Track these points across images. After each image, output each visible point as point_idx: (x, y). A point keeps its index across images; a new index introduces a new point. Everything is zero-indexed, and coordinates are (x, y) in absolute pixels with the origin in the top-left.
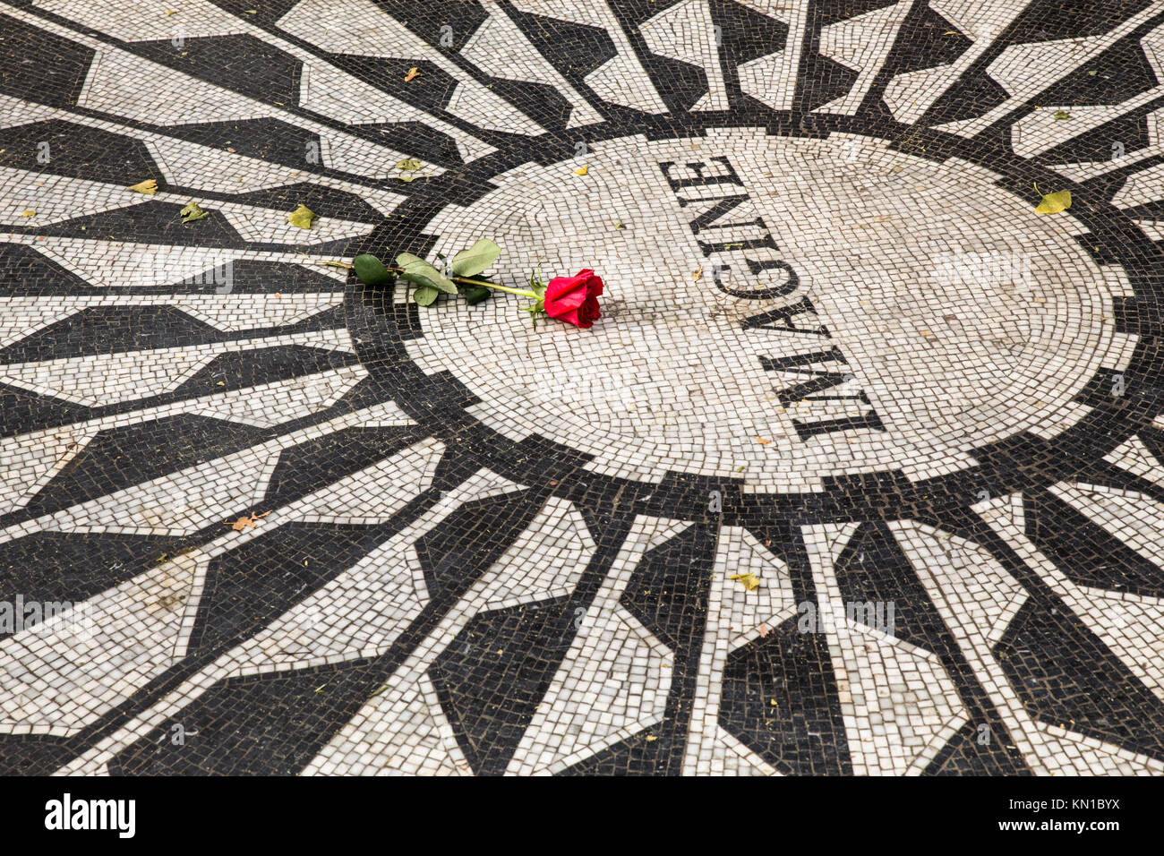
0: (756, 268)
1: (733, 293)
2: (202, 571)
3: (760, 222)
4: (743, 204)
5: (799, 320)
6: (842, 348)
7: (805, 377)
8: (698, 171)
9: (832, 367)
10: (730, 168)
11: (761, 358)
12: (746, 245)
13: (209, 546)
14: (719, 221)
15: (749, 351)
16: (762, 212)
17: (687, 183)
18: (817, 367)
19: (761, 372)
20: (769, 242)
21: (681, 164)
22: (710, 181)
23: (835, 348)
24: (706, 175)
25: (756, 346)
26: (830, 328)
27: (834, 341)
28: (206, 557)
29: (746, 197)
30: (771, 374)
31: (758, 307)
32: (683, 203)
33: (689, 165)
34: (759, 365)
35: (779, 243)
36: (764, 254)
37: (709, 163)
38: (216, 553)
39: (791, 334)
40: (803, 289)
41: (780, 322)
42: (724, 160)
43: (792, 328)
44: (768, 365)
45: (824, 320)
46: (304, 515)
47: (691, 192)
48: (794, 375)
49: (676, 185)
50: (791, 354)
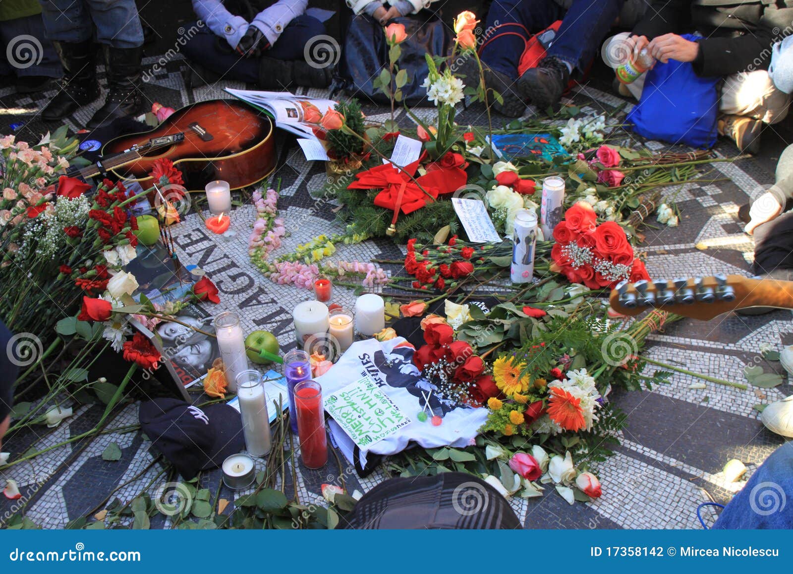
0: (234, 278)
1: (231, 293)
2: (61, 495)
3: (226, 256)
4: (216, 249)
5: (262, 298)
6: (284, 307)
7: (275, 324)
8: (190, 238)
9: (283, 317)
10: (203, 234)
11: (254, 321)
12: (224, 269)
13: (58, 483)
14: (209, 260)
15: (248, 319)
16: (225, 251)
17: (188, 245)
18: (278, 318)
19: (257, 327)
20: (233, 265)
21: (181, 236)
22: (197, 242)
23: (281, 307)
24: (194, 239)
25: (250, 316)
26: (275, 299)
27: (279, 305)
28: (59, 488)
29: (215, 246)
30: (261, 327)
31: (243, 297)
32: (190, 255)
33: (185, 236)
34: (255, 325)
35: (238, 264)
36: (234, 271)
37: (193, 233)
38: (64, 483)
39: (260, 306)
40: (257, 284)
41: (254, 302)
42: (198, 230)
43: (259, 303)
44: (258, 323)
45: (272, 296)
46: (94, 453)
47: (190, 249)
48: (269, 325)
49: (184, 247)
50: (265, 315)
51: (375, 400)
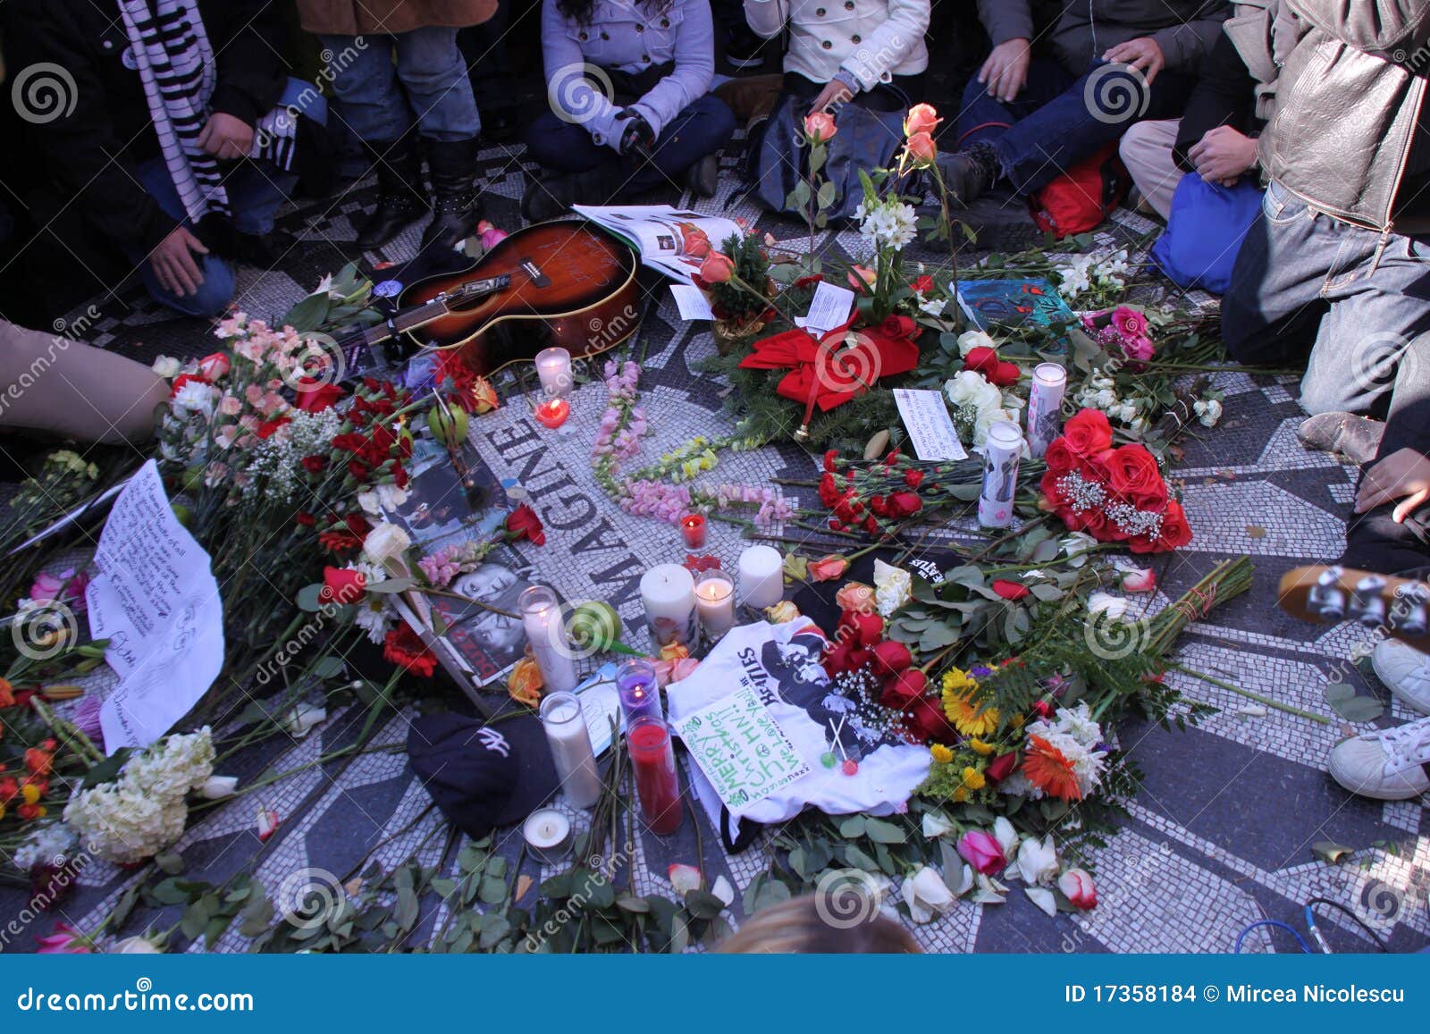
0: (567, 502)
1: (560, 527)
2: (302, 847)
3: (559, 465)
4: (545, 454)
5: (606, 537)
6: (636, 554)
7: (621, 583)
8: (511, 435)
9: (634, 570)
10: (530, 428)
11: (591, 575)
12: (554, 487)
13: (300, 826)
14: (535, 472)
15: (582, 571)
16: (559, 457)
17: (507, 446)
18: (626, 573)
19: (594, 587)
20: (568, 481)
21: (499, 431)
22: (521, 440)
23: (632, 555)
24: (517, 436)
25: (586, 567)
26: (625, 540)
27: (630, 550)
28: (301, 835)
29: (545, 448)
30: (601, 586)
31: (579, 534)
32: (509, 462)
33: (505, 431)
34: (591, 582)
35: (576, 480)
36: (568, 491)
37: (515, 426)
38: (308, 828)
39: (602, 551)
40: (600, 512)
41: (594, 543)
42: (524, 421)
43: (601, 546)
44: (598, 579)
45: (620, 534)
46: (351, 782)
47: (511, 453)
48: (612, 584)
49: (501, 449)
50: (608, 567)
51: (759, 730)
